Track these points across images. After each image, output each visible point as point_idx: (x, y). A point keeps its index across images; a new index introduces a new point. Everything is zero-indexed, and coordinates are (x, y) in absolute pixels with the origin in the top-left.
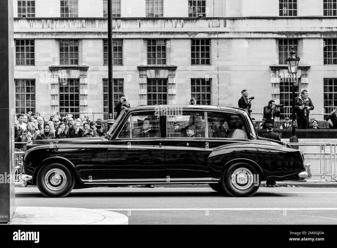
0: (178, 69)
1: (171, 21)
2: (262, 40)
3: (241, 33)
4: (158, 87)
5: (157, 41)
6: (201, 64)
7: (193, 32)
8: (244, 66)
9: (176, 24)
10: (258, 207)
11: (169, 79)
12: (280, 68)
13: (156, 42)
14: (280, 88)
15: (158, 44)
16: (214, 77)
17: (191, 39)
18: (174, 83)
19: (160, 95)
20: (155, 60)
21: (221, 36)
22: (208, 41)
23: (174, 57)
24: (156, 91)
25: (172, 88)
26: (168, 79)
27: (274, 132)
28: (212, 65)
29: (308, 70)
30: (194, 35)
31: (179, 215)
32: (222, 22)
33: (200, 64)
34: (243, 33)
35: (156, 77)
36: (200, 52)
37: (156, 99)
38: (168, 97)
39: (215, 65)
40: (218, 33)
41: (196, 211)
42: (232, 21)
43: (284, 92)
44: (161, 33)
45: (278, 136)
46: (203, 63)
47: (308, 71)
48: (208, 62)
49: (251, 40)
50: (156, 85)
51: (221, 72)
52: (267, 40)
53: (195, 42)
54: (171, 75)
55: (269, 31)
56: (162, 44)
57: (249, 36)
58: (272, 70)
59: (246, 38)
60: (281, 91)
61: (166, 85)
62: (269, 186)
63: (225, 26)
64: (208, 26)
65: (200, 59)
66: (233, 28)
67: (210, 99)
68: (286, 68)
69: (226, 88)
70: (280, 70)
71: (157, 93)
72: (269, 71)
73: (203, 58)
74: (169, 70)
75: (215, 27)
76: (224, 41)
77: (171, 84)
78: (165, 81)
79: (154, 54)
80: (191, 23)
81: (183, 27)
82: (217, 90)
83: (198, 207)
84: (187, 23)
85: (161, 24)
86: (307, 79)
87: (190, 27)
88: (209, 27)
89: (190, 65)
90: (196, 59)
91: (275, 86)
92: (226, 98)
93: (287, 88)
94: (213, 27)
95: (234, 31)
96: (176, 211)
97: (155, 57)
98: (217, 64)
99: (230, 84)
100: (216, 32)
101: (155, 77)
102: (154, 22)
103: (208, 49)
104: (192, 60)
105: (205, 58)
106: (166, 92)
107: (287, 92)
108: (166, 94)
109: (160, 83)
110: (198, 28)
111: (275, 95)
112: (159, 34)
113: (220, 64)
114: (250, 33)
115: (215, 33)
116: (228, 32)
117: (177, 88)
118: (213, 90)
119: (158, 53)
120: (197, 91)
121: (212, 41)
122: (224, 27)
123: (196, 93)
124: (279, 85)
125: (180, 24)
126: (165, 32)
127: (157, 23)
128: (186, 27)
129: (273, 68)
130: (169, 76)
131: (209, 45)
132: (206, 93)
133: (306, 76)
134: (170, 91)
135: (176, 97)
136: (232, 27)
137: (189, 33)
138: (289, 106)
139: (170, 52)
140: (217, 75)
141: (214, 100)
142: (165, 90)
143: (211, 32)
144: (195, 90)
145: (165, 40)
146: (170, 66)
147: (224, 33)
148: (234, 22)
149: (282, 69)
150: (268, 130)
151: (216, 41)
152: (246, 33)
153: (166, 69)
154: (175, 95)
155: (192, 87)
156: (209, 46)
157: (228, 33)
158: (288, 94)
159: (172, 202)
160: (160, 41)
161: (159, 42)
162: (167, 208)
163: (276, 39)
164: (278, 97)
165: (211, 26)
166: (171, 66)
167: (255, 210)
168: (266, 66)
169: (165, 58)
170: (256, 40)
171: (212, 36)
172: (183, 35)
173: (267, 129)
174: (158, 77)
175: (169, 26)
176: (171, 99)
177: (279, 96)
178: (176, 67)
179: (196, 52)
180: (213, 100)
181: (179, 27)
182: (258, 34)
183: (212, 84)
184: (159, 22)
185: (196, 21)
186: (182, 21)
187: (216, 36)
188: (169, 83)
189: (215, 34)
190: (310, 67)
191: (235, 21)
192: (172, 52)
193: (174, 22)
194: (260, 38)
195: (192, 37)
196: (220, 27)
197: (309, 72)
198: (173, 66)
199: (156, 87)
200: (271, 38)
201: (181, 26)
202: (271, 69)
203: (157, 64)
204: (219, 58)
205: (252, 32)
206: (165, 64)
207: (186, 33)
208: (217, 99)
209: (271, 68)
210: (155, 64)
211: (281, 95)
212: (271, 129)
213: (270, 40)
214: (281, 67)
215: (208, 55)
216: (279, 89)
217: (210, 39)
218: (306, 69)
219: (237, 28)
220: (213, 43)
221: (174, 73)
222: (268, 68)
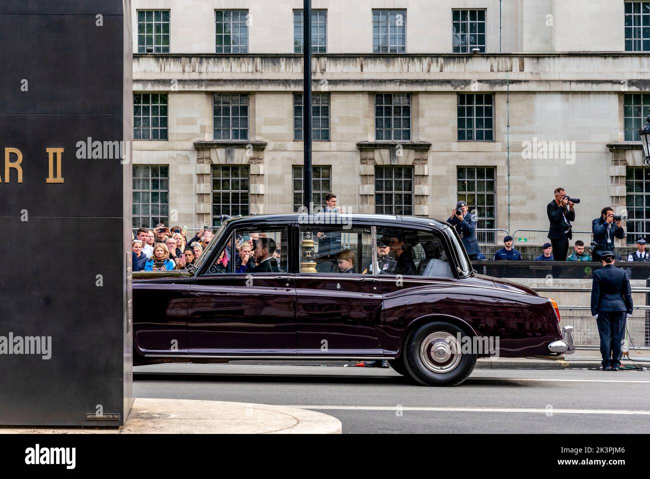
0: (433, 148)
1: (420, 60)
2: (592, 96)
3: (551, 82)
4: (395, 181)
5: (394, 96)
6: (477, 139)
7: (460, 80)
9: (429, 65)
10: (587, 408)
11: (416, 167)
12: (626, 148)
13: (393, 98)
14: (627, 184)
15: (395, 102)
16: (500, 164)
17: (458, 93)
18: (426, 174)
20: (390, 131)
21: (513, 87)
22: (489, 97)
23: (426, 126)
24: (391, 189)
25: (420, 184)
26: (413, 166)
28: (497, 141)
30: (463, 86)
31: (436, 420)
32: (516, 62)
33: (474, 140)
34: (554, 82)
35: (392, 164)
36: (475, 117)
37: (391, 203)
38: (414, 200)
39: (504, 142)
40: (509, 83)
41: (469, 412)
42: (535, 61)
43: (634, 193)
44: (402, 82)
45: (626, 274)
46: (480, 137)
48: (489, 137)
49: (570, 96)
50: (391, 177)
51: (515, 154)
52: (601, 96)
53: (464, 98)
54: (419, 160)
55: (605, 78)
56: (403, 102)
57: (566, 87)
59: (562, 92)
60: (628, 190)
61: (411, 178)
62: (607, 368)
63: (522, 69)
64: (489, 70)
65: (475, 129)
66: (537, 73)
67: (493, 204)
68: (637, 148)
69: (524, 184)
70: (626, 151)
71: (394, 192)
72: (606, 153)
73: (480, 128)
74: (416, 150)
75: (502, 71)
76: (519, 96)
77: (420, 175)
78: (409, 170)
79: (388, 121)
80: (458, 64)
81: (442, 71)
82: (507, 187)
83: (472, 406)
84: (451, 63)
85: (402, 65)
87: (454, 70)
88: (492, 71)
89: (455, 142)
90: (466, 129)
91: (617, 182)
92: (523, 203)
93: (641, 184)
94: (499, 71)
95: (538, 79)
96: (431, 412)
97: (389, 126)
98: (506, 140)
99: (531, 178)
100: (504, 80)
101: (389, 164)
102: (388, 62)
103: (489, 112)
104: (459, 131)
105: (484, 129)
106: (411, 190)
107: (641, 192)
108: (410, 195)
109: (399, 175)
110: (470, 73)
111: (617, 197)
112: (398, 84)
113: (512, 139)
114: (568, 83)
115: (503, 82)
116: (528, 81)
117: (431, 183)
118: (498, 187)
119: (395, 119)
120: (469, 190)
121: (496, 96)
122: (520, 71)
123: (467, 193)
124: (624, 180)
125: (437, 66)
126: (409, 80)
127: (394, 64)
128: (449, 71)
129: (614, 148)
130: (416, 162)
131: (492, 104)
132: (486, 193)
134: (418, 189)
135: (429, 200)
136: (535, 71)
137: (453, 83)
138: (643, 218)
139: (419, 117)
140: (507, 160)
141: (501, 206)
142: (409, 187)
143: (495, 80)
144: (464, 187)
145: (409, 95)
146: (418, 143)
147: (519, 82)
148: (538, 62)
149: (631, 149)
150: (605, 264)
151: (505, 97)
152: (561, 82)
153: (411, 149)
154: (427, 196)
155: (458, 181)
156: (491, 107)
157: (527, 83)
158: (643, 196)
159: (422, 395)
160: (399, 96)
161: (397, 98)
162: (414, 406)
163: (619, 93)
164: (624, 201)
165: (495, 69)
166: (421, 143)
167: (581, 414)
168: (599, 143)
169: (409, 127)
170: (580, 95)
171: (497, 88)
172: (443, 86)
173: (604, 261)
174: (396, 164)
175: (416, 70)
176: (420, 204)
177: (625, 199)
178: (429, 145)
179: (466, 117)
180: (499, 207)
181: (435, 71)
182: (584, 84)
183: (496, 176)
184: (398, 61)
185: (467, 61)
186: (441, 60)
187: (505, 88)
188: (416, 174)
189: (502, 85)
191: (541, 61)
192: (422, 116)
193: (426, 61)
194: (589, 93)
195: (458, 89)
196: (511, 71)
198: (423, 143)
199: (392, 181)
200: (609, 93)
201: (438, 69)
202: (610, 150)
203: (394, 139)
204: (510, 129)
205: (573, 81)
206: (409, 139)
207: (448, 82)
208: (506, 205)
209: (609, 147)
210: (390, 139)
211: (629, 198)
212: (610, 262)
213: (607, 96)
214: (628, 145)
215: (489, 123)
216: (624, 188)
217: (494, 93)
219: (545, 73)
220: (499, 101)
221: (425, 155)
222: (603, 148)
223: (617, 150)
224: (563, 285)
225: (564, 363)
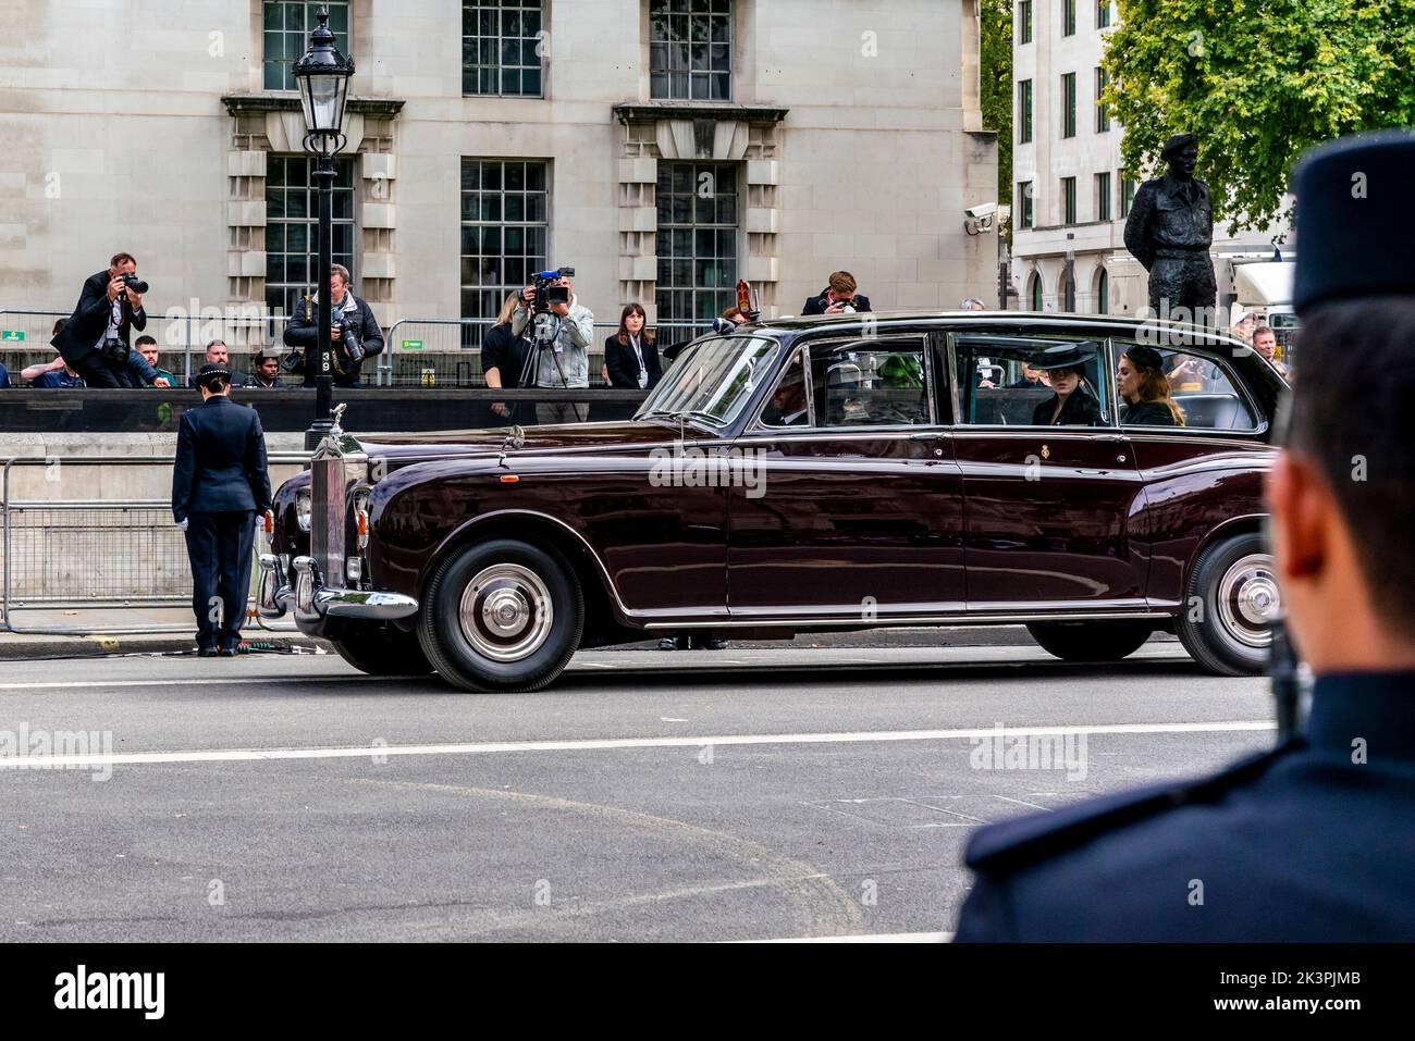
8: (102, 90)
10: (155, 750)
12: (270, 107)
14: (269, 197)
27: (233, 401)
29: (391, 119)
43: (285, 219)
45: (254, 419)
47: (392, 123)
58: (232, 115)
60: (271, 212)
62: (209, 650)
68: (294, 106)
69: (21, 193)
70: (268, 115)
72: (220, 117)
86: (389, 158)
91: (245, 191)
92: (18, 243)
93: (301, 197)
99: (38, 178)
107: (300, 216)
111: (245, 229)
124: (262, 186)
129: (239, 107)
133: (384, 146)
138: (305, 280)
149: (280, 111)
150: (207, 395)
158: (305, 225)
164: (261, 238)
167: (140, 763)
168: (204, 93)
173: (204, 389)
177: (263, 234)
190: (403, 103)
197: (396, 125)
202: (229, 111)
209: (226, 104)
211: (272, 232)
212: (219, 389)
214: (272, 101)
216: (263, 205)
218: (384, 112)
222: (212, 106)
223: (243, 111)
224: (109, 448)
225: (107, 642)
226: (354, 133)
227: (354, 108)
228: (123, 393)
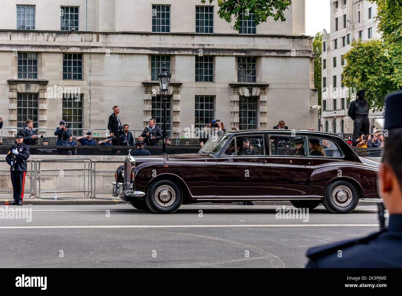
0: (49, 83)
1: (43, 34)
2: (135, 56)
3: (113, 48)
4: (28, 101)
5: (28, 54)
6: (73, 79)
7: (65, 46)
8: (116, 81)
9: (48, 37)
10: (127, 225)
11: (40, 94)
12: (152, 85)
13: (28, 55)
14: (152, 104)
15: (29, 57)
16: (86, 93)
17: (63, 53)
18: (45, 98)
19: (30, 110)
20: (26, 73)
21: (93, 50)
22: (80, 56)
23: (46, 71)
24: (26, 106)
25: (42, 103)
26: (38, 93)
27: (144, 149)
28: (85, 80)
29: (179, 87)
30: (66, 49)
31: (47, 233)
32: (95, 36)
33: (72, 79)
34: (116, 48)
35: (27, 92)
36: (72, 67)
37: (26, 114)
38: (39, 112)
39: (87, 80)
40: (91, 48)
41: (64, 228)
42: (105, 36)
43: (156, 109)
44: (33, 46)
45: (149, 153)
46: (75, 78)
47: (180, 88)
48: (80, 77)
49: (123, 56)
50: (26, 99)
51: (94, 87)
52: (139, 57)
53: (67, 56)
54: (42, 90)
55: (142, 47)
56: (33, 57)
57: (121, 51)
58: (144, 86)
59: (119, 54)
60: (153, 107)
61: (37, 100)
63: (98, 41)
64: (80, 41)
65: (72, 73)
66: (106, 43)
67: (81, 115)
68: (158, 84)
69: (98, 103)
70: (152, 86)
71: (28, 108)
72: (142, 87)
73: (76, 73)
74: (40, 84)
75: (87, 41)
76: (96, 55)
77: (42, 98)
78: (36, 95)
79: (25, 68)
80: (64, 37)
81: (54, 41)
82: (89, 105)
83: (66, 225)
84: (60, 37)
85: (33, 37)
86: (179, 96)
87: (61, 40)
88: (82, 41)
89: (61, 80)
90: (67, 73)
91: (147, 103)
92: (98, 114)
93: (159, 104)
94: (85, 41)
95: (106, 46)
96: (44, 229)
97: (26, 71)
98: (89, 79)
99: (102, 100)
100: (88, 46)
101: (25, 92)
102: (25, 35)
103: (80, 63)
104: (63, 74)
105: (77, 73)
106: (37, 107)
107: (159, 108)
108: (37, 109)
109: (31, 98)
110: (70, 42)
111: (147, 111)
112: (31, 47)
113: (92, 79)
114: (122, 49)
115: (88, 47)
116: (101, 47)
117: (48, 103)
118: (84, 105)
119: (29, 67)
120: (69, 107)
121: (84, 55)
122: (97, 41)
123: (67, 108)
124: (151, 102)
125: (52, 38)
126: (36, 45)
127: (28, 36)
128: (59, 40)
129: (146, 85)
130: (40, 91)
131: (81, 59)
132: (78, 108)
133: (178, 93)
134: (41, 106)
135: (47, 112)
136: (105, 42)
137: (61, 47)
138: (160, 122)
139: (42, 66)
140: (89, 90)
141: (86, 115)
142: (36, 105)
143: (83, 46)
144: (66, 105)
145: (37, 53)
146: (41, 80)
147: (96, 47)
148: (106, 37)
149: (155, 85)
150: (138, 147)
151: (89, 55)
152: (118, 48)
153: (38, 84)
154: (46, 110)
155: (63, 102)
156: (81, 61)
157: (100, 48)
158: (160, 110)
159: (39, 220)
160: (31, 54)
161: (30, 55)
162: (35, 226)
163: (149, 55)
164: (150, 113)
165: (84, 40)
166: (43, 80)
167: (123, 228)
168: (138, 82)
169: (37, 72)
170: (128, 55)
171: (85, 51)
172: (55, 49)
173: (138, 146)
174: (29, 92)
175: (41, 40)
176: (42, 114)
177: (151, 112)
178: (47, 82)
179: (68, 66)
180: (84, 116)
181: (51, 40)
182: (130, 49)
183: (84, 99)
184: (31, 34)
185: (68, 35)
186: (54, 34)
187: (88, 51)
188: (40, 98)
189: (87, 49)
190: (182, 84)
191: (108, 36)
192: (44, 66)
193: (46, 35)
194: (133, 54)
195: (64, 51)
196: (92, 41)
197: (181, 89)
198: (44, 81)
199: (27, 101)
200: (144, 54)
201: (53, 40)
202: (144, 85)
203: (28, 78)
204: (91, 73)
205: (125, 48)
206: (36, 78)
207: (58, 47)
208: (88, 115)
209: (143, 84)
210: (26, 78)
211: (153, 112)
212: (141, 146)
213: (142, 56)
214: (153, 83)
215: (80, 70)
216: (151, 106)
217: (83, 53)
218: (178, 85)
219: (110, 43)
220: (86, 58)
221: (45, 87)
222: (140, 84)
223: (147, 86)
224: (117, 159)
225: (116, 201)
226: (171, 90)
227: (171, 85)
228: (120, 147)
